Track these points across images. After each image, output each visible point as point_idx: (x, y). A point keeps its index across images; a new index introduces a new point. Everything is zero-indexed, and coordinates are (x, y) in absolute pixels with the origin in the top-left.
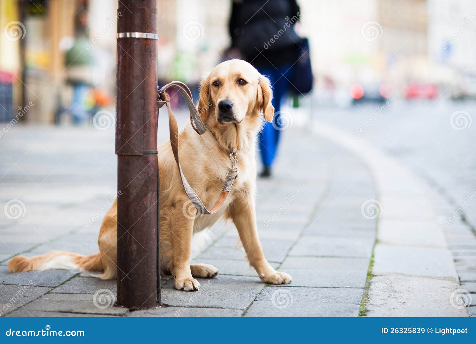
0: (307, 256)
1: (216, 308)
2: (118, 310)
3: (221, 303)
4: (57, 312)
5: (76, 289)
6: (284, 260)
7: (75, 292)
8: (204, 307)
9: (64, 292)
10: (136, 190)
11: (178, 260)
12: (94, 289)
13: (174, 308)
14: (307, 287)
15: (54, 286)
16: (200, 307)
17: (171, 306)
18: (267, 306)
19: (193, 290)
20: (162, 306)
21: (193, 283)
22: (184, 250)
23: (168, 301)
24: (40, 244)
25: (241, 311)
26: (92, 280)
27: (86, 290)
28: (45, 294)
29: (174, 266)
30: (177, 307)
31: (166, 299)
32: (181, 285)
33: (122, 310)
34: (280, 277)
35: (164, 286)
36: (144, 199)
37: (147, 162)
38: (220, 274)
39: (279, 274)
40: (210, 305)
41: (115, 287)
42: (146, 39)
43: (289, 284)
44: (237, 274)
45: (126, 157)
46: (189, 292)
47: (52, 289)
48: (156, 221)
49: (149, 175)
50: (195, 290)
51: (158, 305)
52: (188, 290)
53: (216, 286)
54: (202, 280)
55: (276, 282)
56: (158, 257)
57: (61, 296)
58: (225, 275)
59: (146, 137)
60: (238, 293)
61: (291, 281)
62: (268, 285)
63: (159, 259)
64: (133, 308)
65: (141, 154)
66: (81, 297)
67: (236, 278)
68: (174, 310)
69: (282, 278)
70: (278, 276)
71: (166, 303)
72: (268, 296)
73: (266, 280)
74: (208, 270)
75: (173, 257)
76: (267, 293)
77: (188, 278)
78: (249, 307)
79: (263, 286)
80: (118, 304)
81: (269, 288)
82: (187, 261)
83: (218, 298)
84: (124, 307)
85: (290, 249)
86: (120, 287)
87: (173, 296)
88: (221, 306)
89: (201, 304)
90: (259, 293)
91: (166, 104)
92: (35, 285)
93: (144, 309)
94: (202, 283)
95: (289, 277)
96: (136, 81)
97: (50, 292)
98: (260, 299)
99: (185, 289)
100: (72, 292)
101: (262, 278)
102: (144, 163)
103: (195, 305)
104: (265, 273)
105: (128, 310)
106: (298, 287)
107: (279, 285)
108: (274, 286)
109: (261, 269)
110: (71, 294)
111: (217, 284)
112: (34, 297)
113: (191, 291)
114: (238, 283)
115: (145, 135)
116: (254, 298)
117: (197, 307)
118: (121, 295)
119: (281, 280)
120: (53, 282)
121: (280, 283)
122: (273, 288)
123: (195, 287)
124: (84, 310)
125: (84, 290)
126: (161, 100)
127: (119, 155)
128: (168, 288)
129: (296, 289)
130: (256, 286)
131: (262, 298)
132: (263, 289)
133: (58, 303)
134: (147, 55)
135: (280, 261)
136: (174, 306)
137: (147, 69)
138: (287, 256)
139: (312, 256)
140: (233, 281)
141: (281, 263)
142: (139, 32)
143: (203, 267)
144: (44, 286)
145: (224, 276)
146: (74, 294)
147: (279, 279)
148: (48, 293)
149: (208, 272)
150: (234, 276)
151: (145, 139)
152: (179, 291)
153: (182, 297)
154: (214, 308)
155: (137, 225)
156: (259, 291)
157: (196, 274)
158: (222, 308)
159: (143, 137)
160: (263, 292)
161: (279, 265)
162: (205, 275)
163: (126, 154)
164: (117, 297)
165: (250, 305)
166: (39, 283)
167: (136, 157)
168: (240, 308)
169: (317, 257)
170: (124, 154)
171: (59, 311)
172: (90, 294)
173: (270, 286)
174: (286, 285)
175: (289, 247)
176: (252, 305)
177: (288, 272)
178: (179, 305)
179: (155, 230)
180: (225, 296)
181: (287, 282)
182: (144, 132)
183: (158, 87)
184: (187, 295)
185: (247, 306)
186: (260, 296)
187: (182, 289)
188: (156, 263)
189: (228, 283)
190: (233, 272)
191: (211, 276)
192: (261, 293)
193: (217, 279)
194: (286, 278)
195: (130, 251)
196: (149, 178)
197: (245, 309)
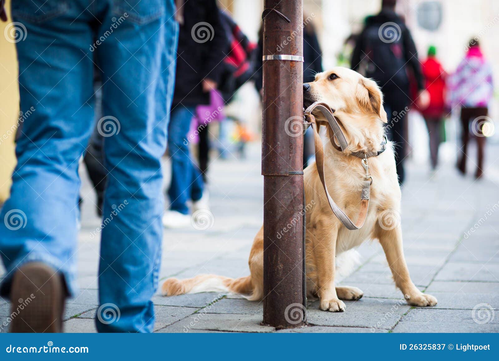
0: (453, 281)
1: (361, 327)
2: (264, 328)
3: (366, 323)
4: (204, 330)
5: (223, 310)
6: (430, 284)
7: (222, 312)
8: (349, 326)
9: (211, 312)
10: (282, 210)
11: (322, 281)
12: (241, 309)
13: (320, 327)
14: (453, 309)
15: (202, 307)
16: (346, 327)
17: (317, 325)
18: (412, 325)
19: (339, 310)
20: (308, 326)
21: (338, 304)
22: (328, 270)
23: (313, 321)
24: (187, 269)
25: (387, 330)
26: (238, 301)
27: (233, 311)
28: (193, 314)
29: (319, 287)
30: (322, 326)
31: (312, 319)
32: (327, 306)
33: (268, 329)
34: (425, 300)
35: (310, 308)
36: (290, 219)
37: (293, 182)
38: (365, 297)
39: (425, 296)
40: (355, 324)
41: (261, 309)
42: (292, 61)
43: (434, 306)
44: (383, 297)
45: (273, 178)
46: (335, 313)
47: (200, 310)
48: (302, 241)
49: (296, 196)
50: (341, 311)
51: (304, 325)
52: (333, 311)
53: (361, 307)
54: (348, 302)
55: (422, 304)
56: (303, 277)
57: (208, 316)
58: (370, 297)
59: (292, 158)
60: (383, 314)
61: (436, 304)
62: (413, 307)
63: (305, 279)
64: (279, 327)
65: (287, 174)
66: (227, 317)
67: (381, 301)
68: (319, 329)
69: (427, 300)
70: (423, 299)
71: (311, 322)
72: (414, 317)
73: (411, 301)
74: (353, 293)
75: (318, 279)
76: (412, 315)
77: (333, 299)
78: (394, 327)
79: (408, 308)
80: (265, 323)
81: (415, 310)
82: (331, 281)
83: (363, 319)
84: (271, 326)
85: (436, 274)
86: (266, 306)
87: (318, 316)
88: (367, 326)
89: (347, 324)
90: (404, 315)
91: (312, 126)
92: (182, 305)
93: (290, 328)
94: (348, 304)
95: (434, 299)
96: (281, 102)
97: (197, 312)
98: (405, 319)
99: (331, 310)
100: (219, 312)
101: (408, 300)
102: (290, 183)
103: (341, 324)
104: (411, 295)
105: (274, 329)
106: (444, 309)
107: (424, 308)
108: (419, 308)
109: (407, 290)
110: (218, 314)
111: (362, 306)
112: (181, 317)
113: (337, 311)
114: (384, 305)
115: (290, 155)
116: (399, 319)
117: (343, 326)
118: (267, 314)
119: (426, 302)
120: (200, 303)
121: (426, 305)
122: (419, 310)
123: (341, 308)
124: (231, 328)
125: (231, 310)
126: (307, 122)
127: (265, 176)
128: (314, 309)
129: (441, 310)
130: (401, 308)
131: (407, 319)
132: (408, 311)
133: (205, 322)
134: (293, 77)
135: (426, 285)
136: (320, 326)
137: (292, 91)
138: (433, 280)
139: (458, 281)
140: (378, 303)
141: (427, 287)
142: (284, 54)
143: (348, 289)
144: (191, 306)
145: (369, 299)
146: (222, 314)
147: (424, 301)
148: (196, 313)
149: (353, 294)
150: (380, 299)
151: (291, 159)
152: (325, 312)
153: (327, 317)
154: (359, 327)
155: (284, 245)
156: (404, 313)
157: (342, 296)
158: (367, 327)
159: (289, 157)
160: (408, 314)
161: (425, 289)
162: (351, 297)
163: (272, 174)
164: (264, 316)
165: (395, 325)
166: (186, 304)
167: (283, 177)
168: (385, 327)
169: (462, 281)
170: (270, 175)
171: (206, 329)
172: (237, 314)
173: (416, 308)
174: (431, 308)
175: (434, 272)
176: (398, 325)
177: (434, 295)
178: (325, 325)
179: (301, 250)
180: (370, 316)
181: (432, 304)
182: (290, 153)
183: (304, 108)
184: (333, 315)
185: (393, 326)
186: (405, 317)
187: (328, 310)
188: (302, 282)
189: (373, 305)
190: (379, 295)
191: (356, 298)
192: (406, 315)
193: (362, 301)
194: (432, 300)
195: (276, 270)
196: (295, 198)
197: (391, 329)
